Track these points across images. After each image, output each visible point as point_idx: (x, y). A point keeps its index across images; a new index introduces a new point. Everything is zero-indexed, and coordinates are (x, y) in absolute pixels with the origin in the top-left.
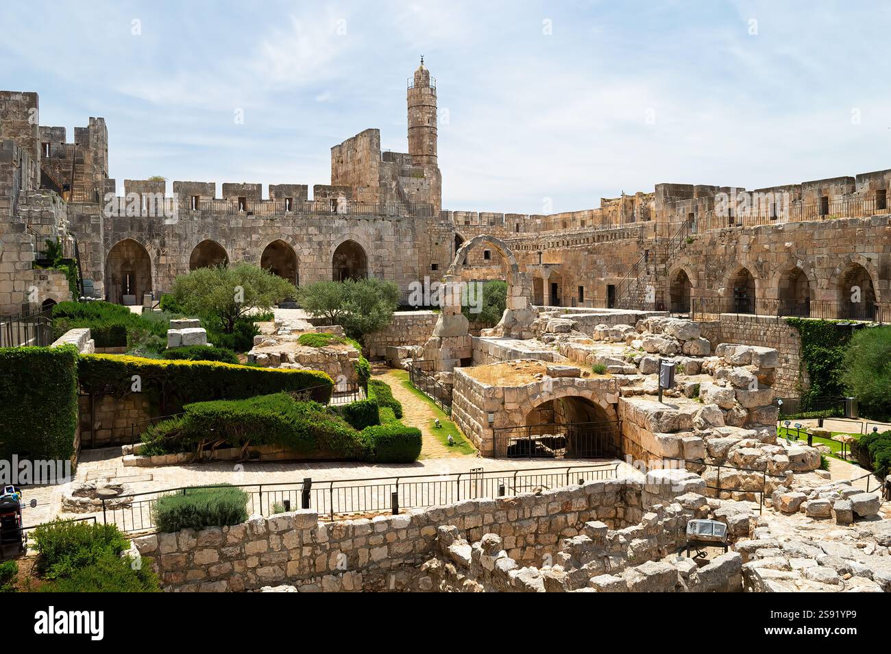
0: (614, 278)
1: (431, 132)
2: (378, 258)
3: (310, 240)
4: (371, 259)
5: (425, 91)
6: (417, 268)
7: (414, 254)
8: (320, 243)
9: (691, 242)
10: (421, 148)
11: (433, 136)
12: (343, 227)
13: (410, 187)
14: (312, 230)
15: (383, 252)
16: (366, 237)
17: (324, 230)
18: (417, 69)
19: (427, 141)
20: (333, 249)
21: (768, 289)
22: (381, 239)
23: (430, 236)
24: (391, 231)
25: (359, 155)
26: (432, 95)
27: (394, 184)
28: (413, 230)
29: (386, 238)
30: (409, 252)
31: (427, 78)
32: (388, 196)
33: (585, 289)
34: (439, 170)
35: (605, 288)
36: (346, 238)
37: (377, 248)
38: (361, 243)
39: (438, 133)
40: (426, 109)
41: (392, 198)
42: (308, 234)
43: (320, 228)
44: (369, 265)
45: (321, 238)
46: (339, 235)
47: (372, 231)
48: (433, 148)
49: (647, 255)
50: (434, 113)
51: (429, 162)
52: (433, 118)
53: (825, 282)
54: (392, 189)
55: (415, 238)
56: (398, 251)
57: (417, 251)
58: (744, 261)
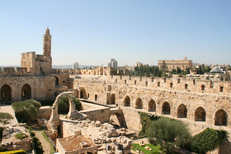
0: (97, 93)
1: (50, 47)
2: (34, 88)
3: (15, 84)
4: (32, 89)
5: (48, 36)
6: (45, 91)
7: (44, 87)
8: (18, 85)
9: (116, 87)
10: (47, 51)
11: (50, 48)
12: (25, 80)
13: (44, 64)
14: (16, 81)
15: (36, 87)
16: (31, 83)
17: (19, 81)
18: (46, 29)
19: (48, 50)
20: (22, 86)
21: (133, 102)
22: (35, 83)
23: (49, 82)
24: (38, 81)
25: (29, 58)
26: (50, 37)
27: (39, 67)
28: (44, 80)
29: (37, 83)
30: (43, 86)
31: (49, 32)
32: (37, 70)
33: (89, 95)
34: (51, 57)
35: (95, 95)
36: (25, 83)
37: (34, 85)
38: (29, 84)
39: (51, 47)
40: (48, 41)
41: (38, 71)
42: (14, 82)
43: (18, 81)
44: (32, 90)
45: (18, 83)
46: (23, 82)
47: (33, 81)
48: (50, 52)
49: (105, 89)
50: (51, 42)
51: (49, 56)
52: (50, 43)
53: (146, 103)
54: (38, 68)
55: (44, 82)
56: (40, 86)
57: (45, 86)
58: (128, 95)
